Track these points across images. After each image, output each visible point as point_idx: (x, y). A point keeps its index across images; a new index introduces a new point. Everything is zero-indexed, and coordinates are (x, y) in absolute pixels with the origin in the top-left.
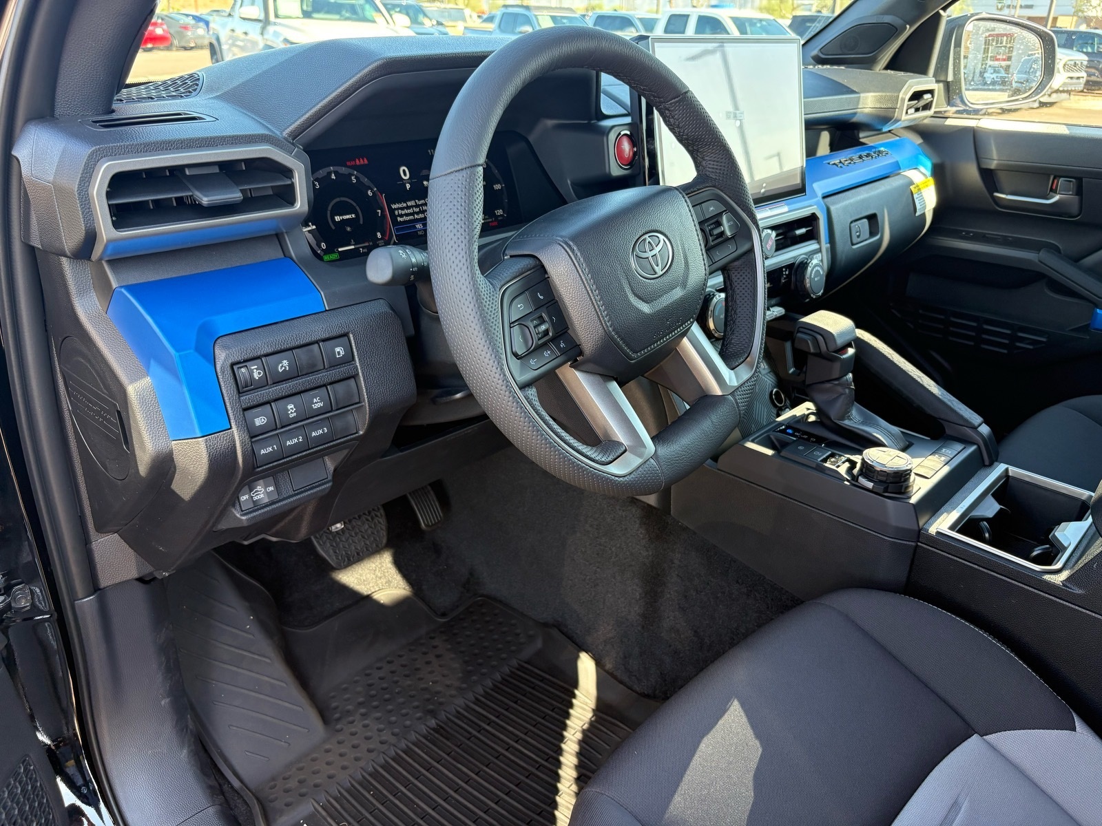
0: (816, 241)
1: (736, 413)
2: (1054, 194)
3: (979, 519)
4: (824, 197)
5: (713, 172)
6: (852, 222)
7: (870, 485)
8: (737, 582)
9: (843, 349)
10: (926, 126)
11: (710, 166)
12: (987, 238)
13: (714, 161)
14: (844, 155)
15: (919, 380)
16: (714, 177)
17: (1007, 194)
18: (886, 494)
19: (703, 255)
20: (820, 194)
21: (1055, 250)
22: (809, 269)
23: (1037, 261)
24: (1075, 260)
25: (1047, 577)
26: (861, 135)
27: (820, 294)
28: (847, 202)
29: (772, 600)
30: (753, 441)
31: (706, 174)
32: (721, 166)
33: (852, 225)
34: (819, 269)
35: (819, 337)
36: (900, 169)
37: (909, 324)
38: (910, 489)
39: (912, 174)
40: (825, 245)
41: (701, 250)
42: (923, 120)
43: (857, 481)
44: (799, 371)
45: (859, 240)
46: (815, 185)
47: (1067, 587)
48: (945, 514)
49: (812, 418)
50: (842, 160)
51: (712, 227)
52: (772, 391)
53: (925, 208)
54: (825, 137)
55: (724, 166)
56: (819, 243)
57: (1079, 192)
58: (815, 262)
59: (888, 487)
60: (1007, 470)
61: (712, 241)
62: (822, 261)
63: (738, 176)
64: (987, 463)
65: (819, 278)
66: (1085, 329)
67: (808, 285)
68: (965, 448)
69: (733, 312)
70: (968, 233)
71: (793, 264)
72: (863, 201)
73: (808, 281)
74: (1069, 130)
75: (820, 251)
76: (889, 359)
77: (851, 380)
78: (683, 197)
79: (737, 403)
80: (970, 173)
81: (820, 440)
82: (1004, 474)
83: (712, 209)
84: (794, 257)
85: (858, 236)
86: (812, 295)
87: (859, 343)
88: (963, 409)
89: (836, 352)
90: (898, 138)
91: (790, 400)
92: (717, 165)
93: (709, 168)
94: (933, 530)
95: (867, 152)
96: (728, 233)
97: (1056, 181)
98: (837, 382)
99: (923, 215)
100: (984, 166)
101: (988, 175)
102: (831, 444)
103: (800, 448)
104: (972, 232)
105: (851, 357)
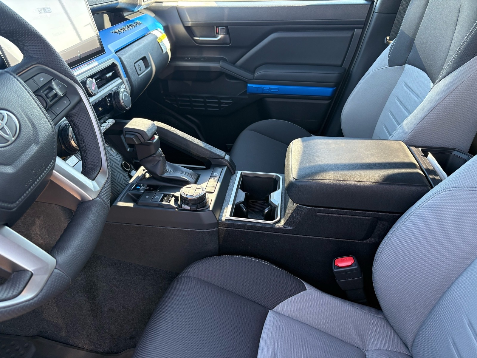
0: (120, 78)
1: (105, 207)
2: (218, 35)
3: (239, 203)
4: (116, 52)
5: (34, 53)
6: (135, 63)
7: (189, 208)
8: (137, 275)
9: (152, 137)
10: (154, 7)
11: (32, 49)
12: (197, 59)
13: (33, 46)
14: (120, 27)
15: (193, 141)
16: (36, 57)
17: (199, 37)
18: (198, 210)
19: (45, 115)
20: (113, 51)
21: (224, 60)
22: (121, 95)
23: (220, 67)
24: (234, 63)
25: (277, 225)
26: (125, 14)
27: (130, 106)
28: (129, 53)
29: (157, 277)
30: (121, 201)
31: (30, 56)
32: (39, 48)
33: (135, 65)
34: (126, 93)
35: (138, 135)
36: (149, 31)
37: (175, 105)
38: (208, 203)
39: (155, 32)
40: (125, 79)
41: (43, 112)
42: (152, 4)
43: (182, 207)
44: (132, 149)
45: (141, 72)
46: (109, 46)
47: (286, 227)
48: (226, 208)
49: (148, 175)
50: (119, 30)
51: (47, 92)
52: (122, 164)
53: (166, 49)
54: (106, 17)
55: (42, 48)
56: (121, 79)
57: (228, 32)
58: (122, 90)
59: (197, 206)
60: (241, 173)
61: (50, 101)
62: (125, 88)
63: (54, 54)
64: (233, 173)
65: (127, 98)
66: (245, 93)
67: (123, 104)
68: (222, 169)
69: (82, 142)
70: (188, 58)
71: (111, 94)
72: (137, 51)
73: (122, 101)
74: (217, 4)
75: (123, 83)
76: (176, 134)
77: (162, 152)
78: (15, 77)
79: (103, 201)
80: (181, 29)
81: (156, 188)
82: (241, 176)
83: (42, 79)
84: (110, 90)
85: (140, 70)
86: (127, 108)
87: (159, 131)
88: (216, 151)
89: (149, 140)
90: (143, 14)
91: (133, 165)
92: (36, 48)
93: (31, 51)
94: (223, 219)
95: (131, 24)
96: (60, 93)
97: (217, 29)
98: (155, 155)
99: (167, 52)
100: (186, 25)
101: (188, 29)
102: (162, 188)
103: (147, 197)
104: (189, 57)
105: (158, 139)
